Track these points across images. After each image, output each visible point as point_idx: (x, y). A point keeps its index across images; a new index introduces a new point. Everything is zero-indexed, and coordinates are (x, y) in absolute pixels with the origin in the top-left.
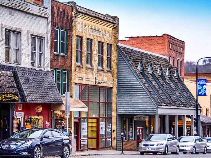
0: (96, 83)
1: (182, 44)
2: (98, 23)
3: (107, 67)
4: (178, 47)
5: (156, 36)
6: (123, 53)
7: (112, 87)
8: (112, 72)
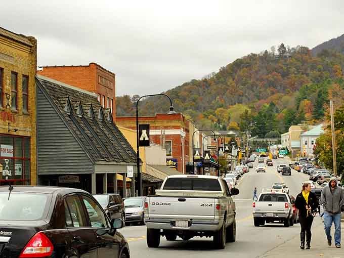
0: (9, 131)
1: (112, 77)
2: (10, 45)
3: (23, 108)
4: (108, 82)
5: (81, 66)
6: (44, 88)
7: (30, 137)
8: (29, 115)
